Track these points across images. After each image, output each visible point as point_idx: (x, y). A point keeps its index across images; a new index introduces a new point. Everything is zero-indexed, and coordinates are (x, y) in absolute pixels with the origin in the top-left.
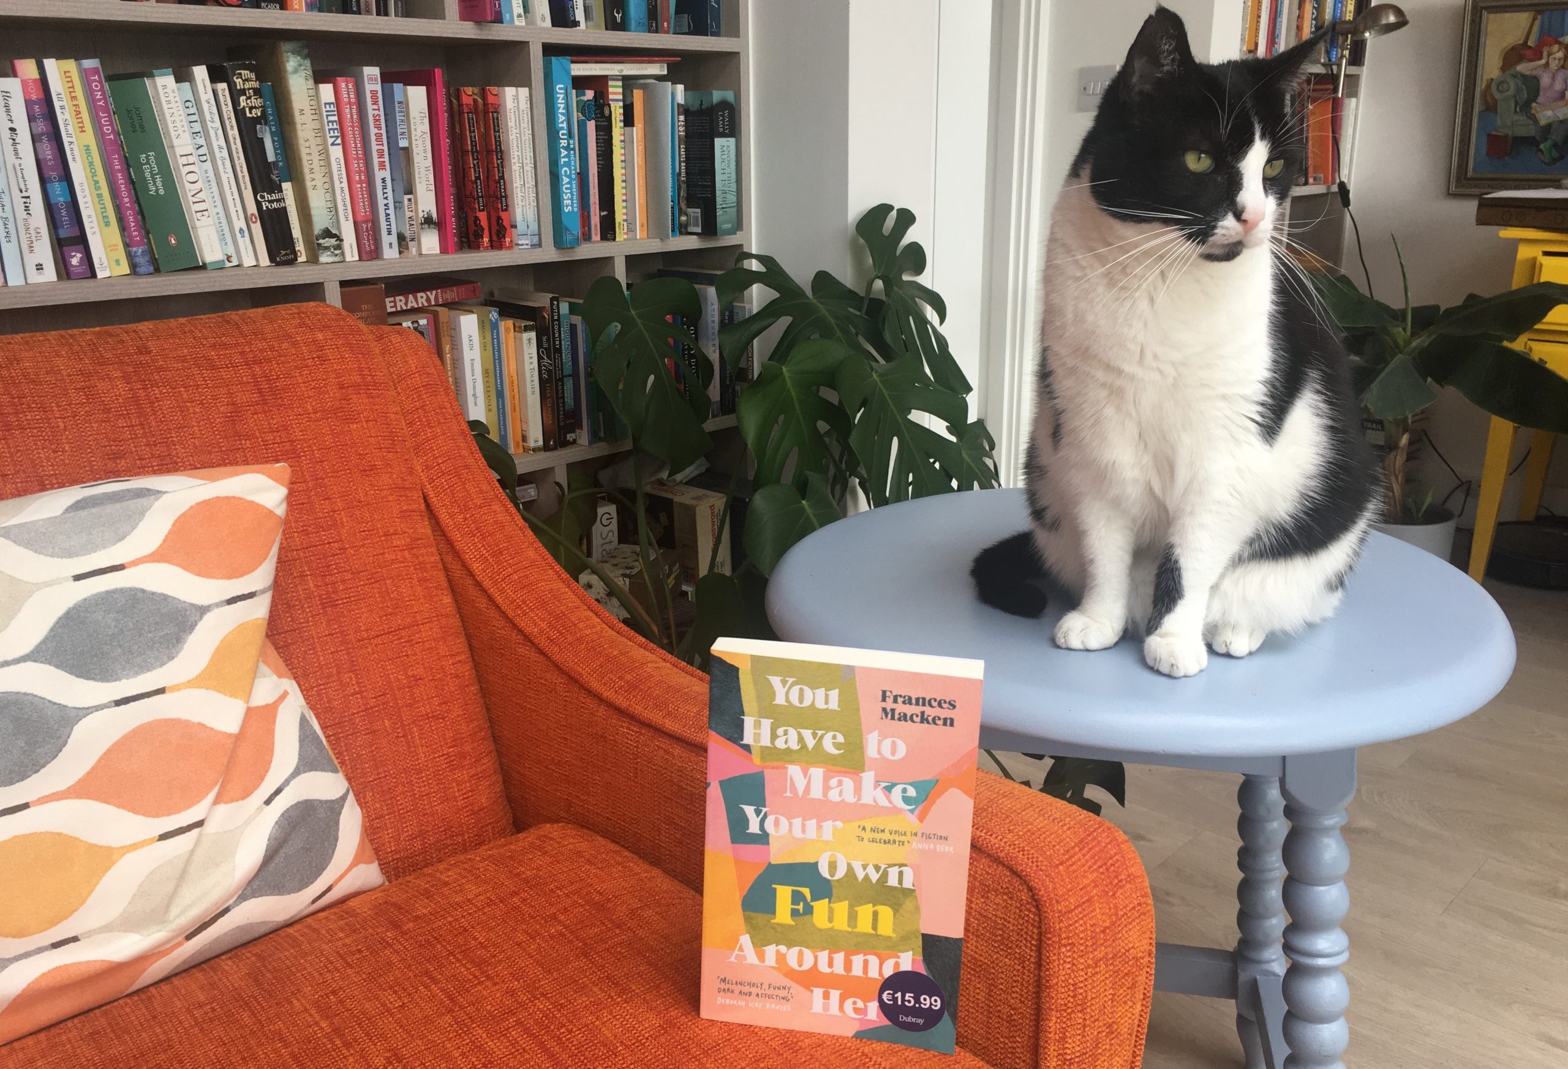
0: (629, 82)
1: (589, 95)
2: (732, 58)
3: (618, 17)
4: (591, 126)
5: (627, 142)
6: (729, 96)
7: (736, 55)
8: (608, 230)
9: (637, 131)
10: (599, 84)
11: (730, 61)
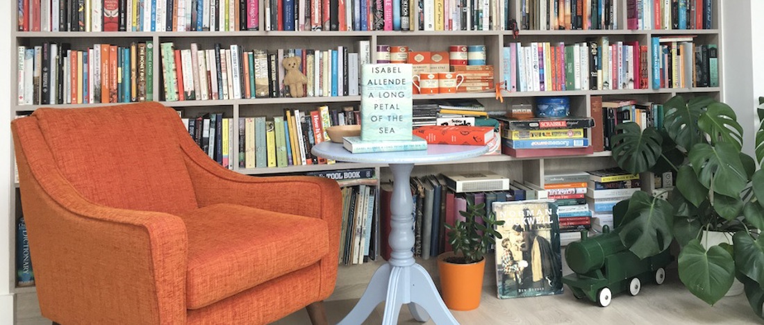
0: (678, 43)
1: (666, 47)
2: (715, 35)
3: (676, 26)
4: (666, 55)
5: (678, 60)
6: (715, 46)
7: (717, 34)
8: (671, 85)
9: (681, 57)
10: (669, 44)
11: (714, 37)
